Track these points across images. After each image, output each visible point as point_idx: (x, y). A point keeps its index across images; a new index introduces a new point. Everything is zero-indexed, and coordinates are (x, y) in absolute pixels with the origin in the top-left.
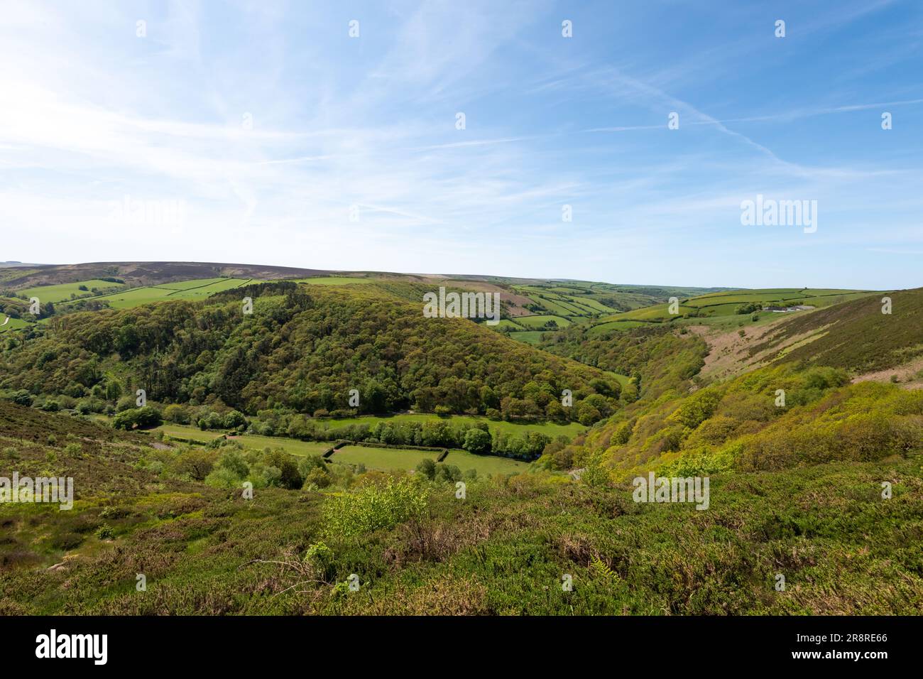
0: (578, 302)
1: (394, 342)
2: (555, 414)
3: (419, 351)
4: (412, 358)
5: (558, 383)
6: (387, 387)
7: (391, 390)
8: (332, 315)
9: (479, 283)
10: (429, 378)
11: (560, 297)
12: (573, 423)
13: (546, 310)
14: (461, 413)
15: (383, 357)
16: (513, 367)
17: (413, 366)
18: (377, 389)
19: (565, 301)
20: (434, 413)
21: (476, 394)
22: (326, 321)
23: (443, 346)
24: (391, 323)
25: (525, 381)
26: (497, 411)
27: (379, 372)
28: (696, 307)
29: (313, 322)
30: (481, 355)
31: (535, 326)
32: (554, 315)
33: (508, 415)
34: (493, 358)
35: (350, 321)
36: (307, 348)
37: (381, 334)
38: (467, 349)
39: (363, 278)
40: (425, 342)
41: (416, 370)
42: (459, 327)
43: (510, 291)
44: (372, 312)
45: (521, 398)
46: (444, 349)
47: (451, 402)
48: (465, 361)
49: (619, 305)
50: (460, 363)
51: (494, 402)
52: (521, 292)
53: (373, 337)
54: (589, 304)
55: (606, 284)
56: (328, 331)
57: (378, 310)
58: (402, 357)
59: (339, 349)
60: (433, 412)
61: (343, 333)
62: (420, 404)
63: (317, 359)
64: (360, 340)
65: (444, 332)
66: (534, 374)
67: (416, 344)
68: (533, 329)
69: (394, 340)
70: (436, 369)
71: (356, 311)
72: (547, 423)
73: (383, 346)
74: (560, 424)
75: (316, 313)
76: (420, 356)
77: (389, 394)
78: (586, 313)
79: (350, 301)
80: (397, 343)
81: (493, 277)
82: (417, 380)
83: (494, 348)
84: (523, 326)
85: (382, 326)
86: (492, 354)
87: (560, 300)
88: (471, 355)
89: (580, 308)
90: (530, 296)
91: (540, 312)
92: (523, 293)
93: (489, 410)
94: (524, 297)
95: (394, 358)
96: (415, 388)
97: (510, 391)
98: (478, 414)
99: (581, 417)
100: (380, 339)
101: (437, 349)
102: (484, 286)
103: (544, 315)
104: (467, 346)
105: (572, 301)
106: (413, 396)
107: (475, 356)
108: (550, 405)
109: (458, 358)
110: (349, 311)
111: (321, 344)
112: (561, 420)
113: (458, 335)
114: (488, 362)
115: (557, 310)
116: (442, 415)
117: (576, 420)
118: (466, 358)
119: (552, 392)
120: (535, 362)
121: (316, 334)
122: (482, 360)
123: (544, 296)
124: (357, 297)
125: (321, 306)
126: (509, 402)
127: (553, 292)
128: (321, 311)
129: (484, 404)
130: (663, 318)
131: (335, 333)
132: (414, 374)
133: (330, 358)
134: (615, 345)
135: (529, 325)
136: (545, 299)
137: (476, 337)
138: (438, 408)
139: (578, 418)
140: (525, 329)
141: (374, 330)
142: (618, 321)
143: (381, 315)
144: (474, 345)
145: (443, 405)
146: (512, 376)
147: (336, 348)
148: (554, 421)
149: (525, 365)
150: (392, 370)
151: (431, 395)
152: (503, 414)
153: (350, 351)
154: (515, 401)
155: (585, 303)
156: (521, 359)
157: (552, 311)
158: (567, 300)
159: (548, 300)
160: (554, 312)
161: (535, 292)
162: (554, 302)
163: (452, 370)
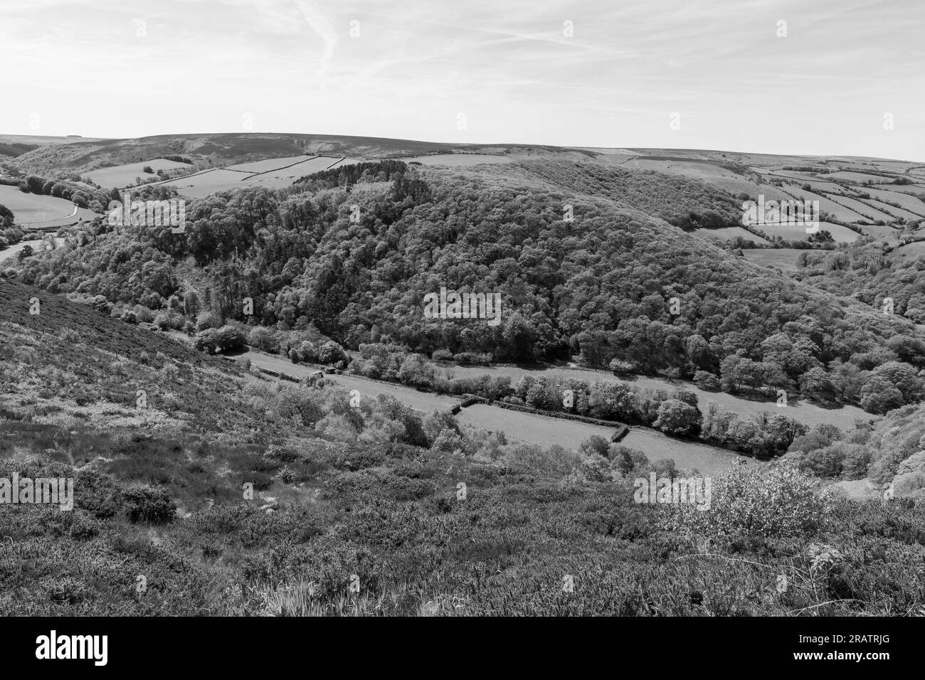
0: (877, 200)
1: (549, 258)
2: (816, 389)
3: (588, 272)
4: (577, 283)
5: (827, 338)
6: (537, 325)
7: (542, 330)
8: (457, 212)
9: (693, 164)
10: (603, 315)
11: (843, 189)
12: (847, 407)
14: (652, 374)
15: (532, 280)
16: (746, 307)
17: (578, 295)
18: (521, 327)
19: (851, 197)
20: (609, 370)
21: (678, 347)
22: (449, 221)
23: (628, 268)
24: (545, 228)
25: (767, 332)
26: (713, 376)
27: (526, 301)
29: (430, 223)
30: (691, 285)
31: (791, 240)
32: (828, 221)
33: (731, 382)
34: (711, 290)
35: (483, 223)
36: (422, 260)
37: (529, 244)
38: (668, 273)
39: (501, 154)
40: (598, 260)
41: (583, 303)
42: (657, 237)
43: (749, 177)
44: (516, 208)
45: (758, 358)
46: (629, 271)
47: (635, 356)
48: (663, 293)
50: (655, 296)
51: (709, 361)
52: (768, 181)
53: (517, 248)
54: (901, 203)
56: (452, 236)
57: (525, 206)
58: (562, 281)
59: (467, 265)
60: (607, 369)
61: (474, 241)
62: (585, 353)
63: (437, 277)
64: (497, 251)
65: (630, 244)
66: (783, 320)
67: (584, 262)
68: (785, 245)
69: (549, 254)
70: (614, 303)
71: (493, 207)
72: (800, 402)
73: (533, 263)
74: (825, 406)
75: (435, 209)
76: (589, 282)
77: (539, 335)
78: (893, 219)
79: (484, 191)
80: (553, 260)
81: (719, 152)
82: (583, 318)
83: (715, 274)
84: (768, 239)
85: (531, 231)
86: (711, 285)
87: (843, 195)
88: (675, 284)
89: (882, 210)
90: (786, 187)
92: (772, 181)
93: (699, 374)
94: (773, 189)
95: (548, 282)
96: (579, 329)
97: (738, 347)
98: (679, 379)
99: (865, 399)
100: (527, 252)
101: (616, 271)
102: (702, 168)
104: (668, 268)
105: (867, 197)
106: (577, 342)
107: (680, 285)
108: (809, 374)
109: (652, 288)
110: (482, 206)
111: (442, 255)
112: (826, 399)
113: (654, 250)
114: (702, 296)
115: (836, 214)
116: (621, 374)
117: (854, 401)
118: (665, 287)
119: (815, 353)
120: (787, 301)
121: (435, 240)
122: (692, 292)
123: (812, 188)
125: (442, 198)
126: (735, 363)
127: (831, 180)
128: (442, 206)
129: (691, 363)
131: (462, 241)
132: (579, 308)
133: (454, 276)
135: (780, 238)
136: (814, 192)
137: (686, 254)
138: (615, 363)
139: (859, 400)
140: (772, 245)
141: (519, 238)
143: (529, 214)
144: (681, 267)
145: (622, 359)
146: (743, 322)
147: (463, 262)
148: (814, 401)
149: (768, 305)
150: (544, 300)
151: (605, 342)
152: (723, 381)
153: (482, 268)
154: (745, 362)
155: (892, 201)
156: (762, 295)
157: (827, 215)
158: (856, 194)
159: (820, 195)
160: (830, 215)
161: (795, 180)
162: (830, 199)
163: (640, 306)
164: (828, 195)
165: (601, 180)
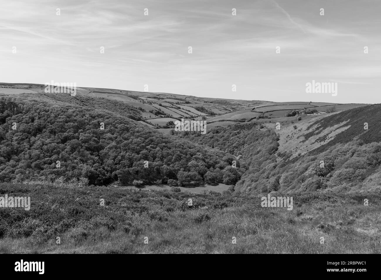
0: (183, 109)
1: (94, 138)
2: (210, 179)
3: (114, 143)
4: (111, 148)
5: (207, 160)
6: (97, 170)
7: (100, 171)
8: (39, 118)
10: (126, 162)
11: (172, 105)
12: (220, 184)
13: (165, 114)
14: (150, 184)
15: (88, 149)
16: (179, 152)
17: (112, 154)
18: (91, 172)
19: (175, 108)
20: (133, 185)
21: (159, 171)
22: (36, 123)
23: (131, 140)
24: (88, 124)
25: (188, 160)
26: (175, 181)
27: (88, 159)
28: (262, 113)
29: (25, 124)
30: (157, 145)
31: (162, 125)
32: (170, 117)
33: (181, 182)
34: (165, 146)
35: (56, 123)
36: (25, 144)
37: (82, 132)
38: (147, 141)
39: (27, 88)
40: (116, 138)
41: (116, 157)
42: (137, 126)
43: (139, 101)
44: (71, 115)
45: (189, 171)
46: (132, 142)
47: (142, 178)
48: (147, 149)
49: (207, 111)
50: (144, 151)
51: (172, 175)
52: (146, 102)
53: (77, 134)
54: (191, 110)
55: (194, 97)
56: (39, 130)
57: (75, 114)
58: (102, 148)
59: (53, 144)
60: (132, 185)
61: (53, 132)
62: (121, 180)
63: (37, 152)
64: (67, 137)
65: (127, 130)
66: (192, 156)
67: (111, 139)
68: (160, 127)
69: (93, 136)
70: (129, 155)
71: (58, 115)
72: (206, 185)
73: (85, 142)
74: (213, 185)
75: (26, 117)
76: (116, 148)
77: (99, 175)
78: (190, 116)
80: (96, 139)
82: (116, 164)
83: (164, 140)
84: (153, 125)
85: (80, 126)
86: (164, 144)
87: (172, 107)
88: (151, 145)
89: (185, 113)
90: (153, 105)
91: (162, 115)
92: (148, 102)
93: (169, 181)
94: (149, 105)
95: (96, 150)
96: (116, 169)
97: (181, 168)
98: (162, 184)
99: (225, 180)
100: (82, 136)
101: (126, 142)
102: (122, 97)
103: (164, 117)
104: (146, 139)
105: (179, 108)
106: (116, 175)
107: (153, 146)
108: (207, 174)
109: (144, 147)
110: (53, 115)
111: (38, 140)
112: (212, 183)
113: (138, 132)
114: (162, 149)
115: (172, 115)
116: (138, 186)
117: (221, 182)
118: (147, 147)
119: (206, 167)
121: (29, 133)
122: (158, 148)
123: (162, 105)
124: (56, 105)
125: (27, 111)
126: (182, 174)
127: (166, 102)
128: (30, 115)
129: (165, 177)
130: (245, 119)
131: (46, 132)
132: (114, 159)
133: (48, 151)
134: (223, 136)
135: (158, 125)
136: (163, 107)
137: (150, 133)
138: (135, 182)
139: (223, 181)
140: (156, 127)
141: (77, 129)
142: (219, 121)
143: (78, 118)
144: (150, 138)
145: (138, 180)
146: (179, 158)
147: (50, 143)
148: (209, 184)
149: (185, 150)
150: (97, 158)
151: (130, 174)
152: (179, 182)
153: (61, 145)
154: (186, 173)
155: (188, 109)
156: (182, 147)
157: (169, 115)
158: (176, 107)
159: (165, 107)
160: (170, 115)
161: (156, 102)
162: (169, 109)
163: (140, 155)
164: (168, 108)
165: (82, 102)
